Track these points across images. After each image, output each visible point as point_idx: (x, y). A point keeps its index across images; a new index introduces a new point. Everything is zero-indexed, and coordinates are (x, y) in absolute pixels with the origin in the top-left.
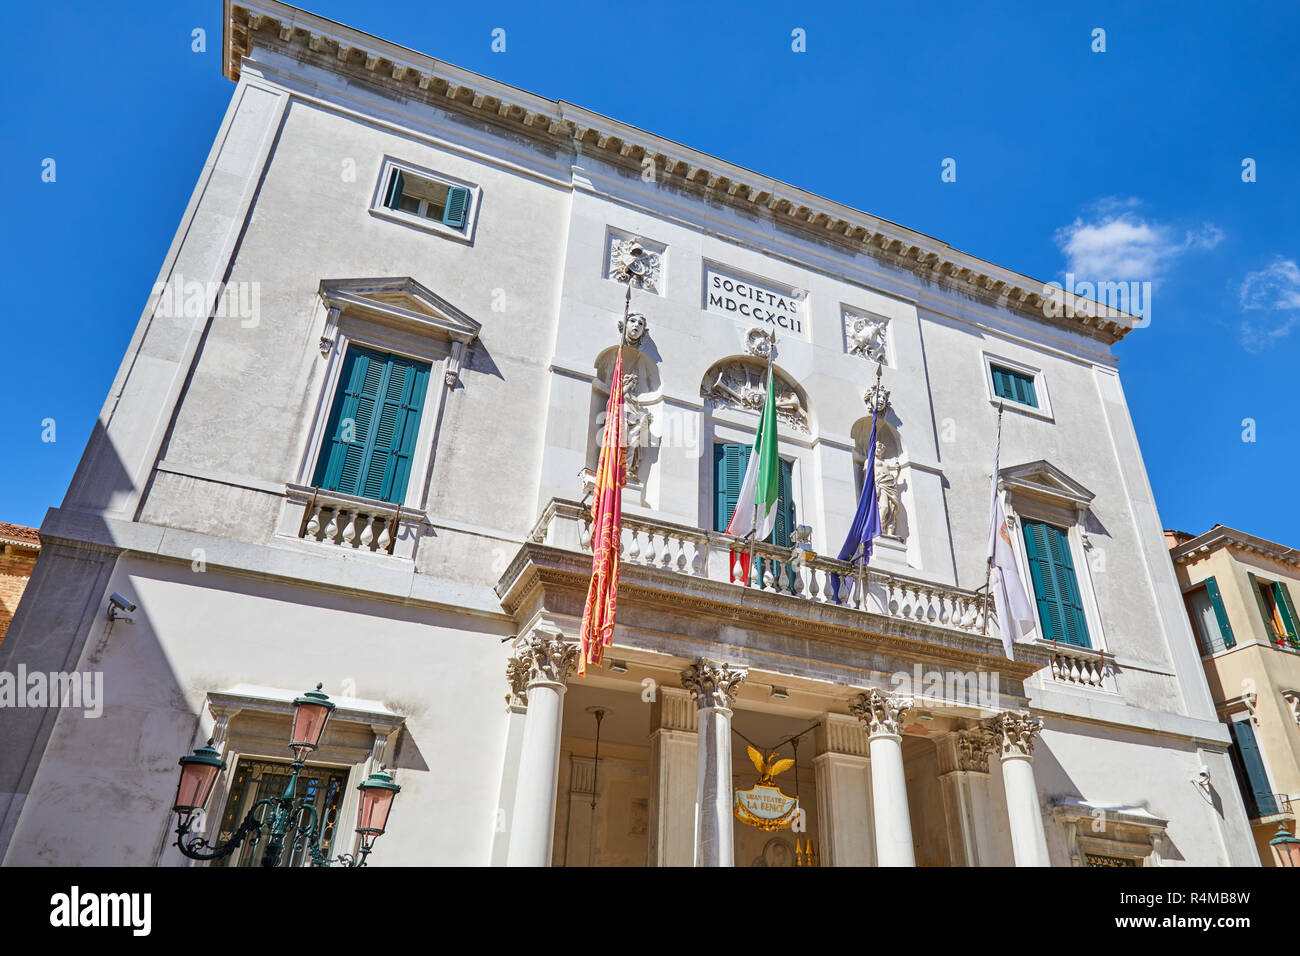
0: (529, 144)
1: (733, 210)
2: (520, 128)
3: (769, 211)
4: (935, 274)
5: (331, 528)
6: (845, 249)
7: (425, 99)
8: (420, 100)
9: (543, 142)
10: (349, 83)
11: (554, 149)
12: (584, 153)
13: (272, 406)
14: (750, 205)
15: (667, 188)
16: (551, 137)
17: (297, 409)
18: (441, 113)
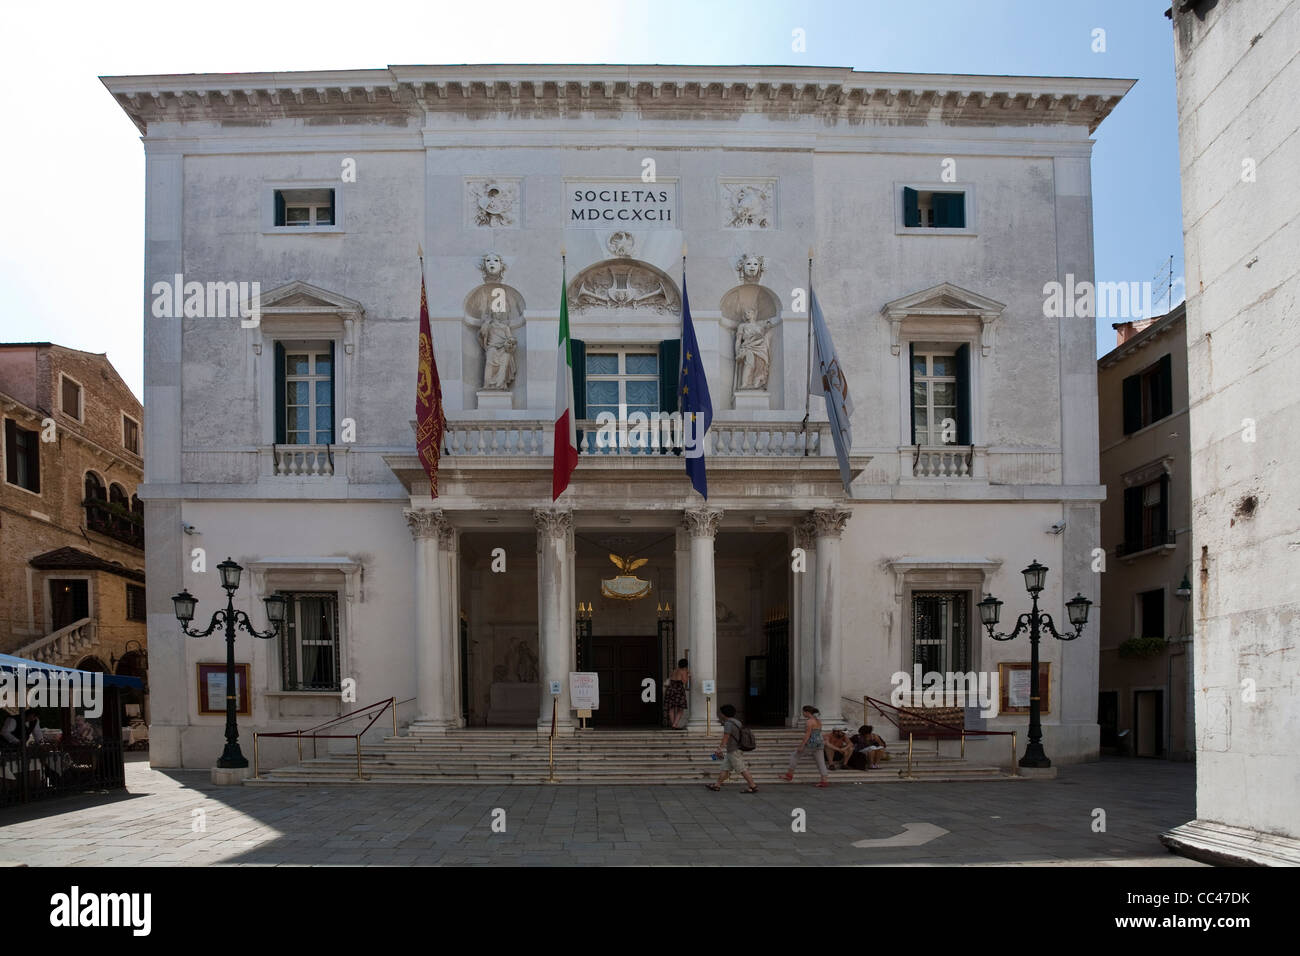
0: (381, 122)
1: (592, 114)
2: (368, 108)
3: (631, 101)
4: (842, 107)
5: (293, 466)
6: (726, 114)
7: (283, 113)
8: (280, 116)
9: (393, 113)
10: (223, 125)
11: (405, 115)
12: (431, 110)
13: (236, 399)
14: (609, 101)
15: (519, 116)
16: (398, 106)
17: (252, 398)
18: (300, 121)
